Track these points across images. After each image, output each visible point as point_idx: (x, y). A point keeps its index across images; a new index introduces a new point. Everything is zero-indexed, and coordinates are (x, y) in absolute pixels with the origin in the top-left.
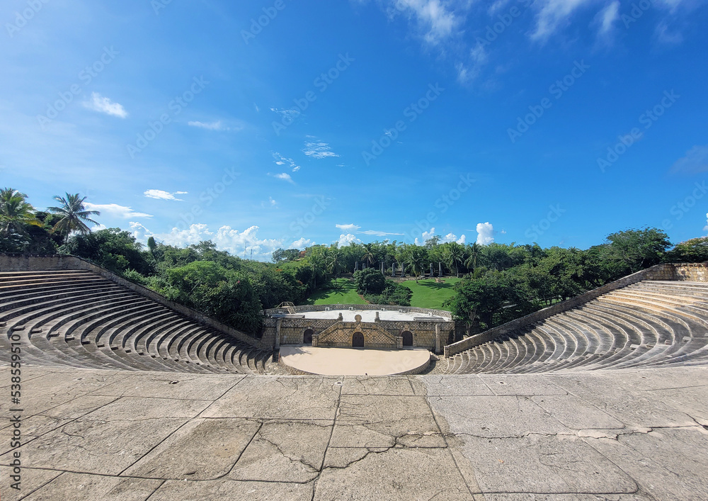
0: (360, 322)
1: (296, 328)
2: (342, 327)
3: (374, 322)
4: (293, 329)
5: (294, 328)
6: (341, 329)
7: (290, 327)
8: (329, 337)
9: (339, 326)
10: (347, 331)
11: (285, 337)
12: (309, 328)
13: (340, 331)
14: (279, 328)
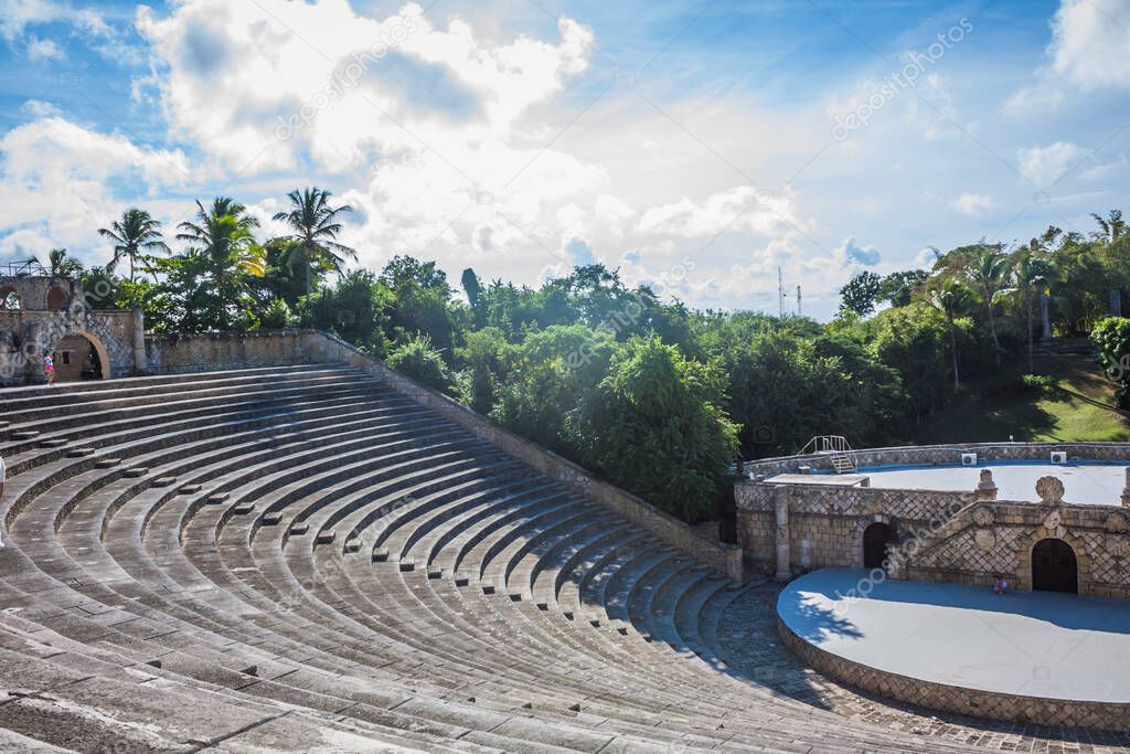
0: (1058, 506)
1: (836, 517)
2: (988, 518)
3: (1118, 503)
4: (826, 522)
5: (831, 517)
6: (984, 527)
7: (819, 515)
8: (945, 551)
9: (978, 515)
10: (1010, 536)
11: (805, 544)
12: (879, 519)
13: (982, 535)
14: (782, 517)
